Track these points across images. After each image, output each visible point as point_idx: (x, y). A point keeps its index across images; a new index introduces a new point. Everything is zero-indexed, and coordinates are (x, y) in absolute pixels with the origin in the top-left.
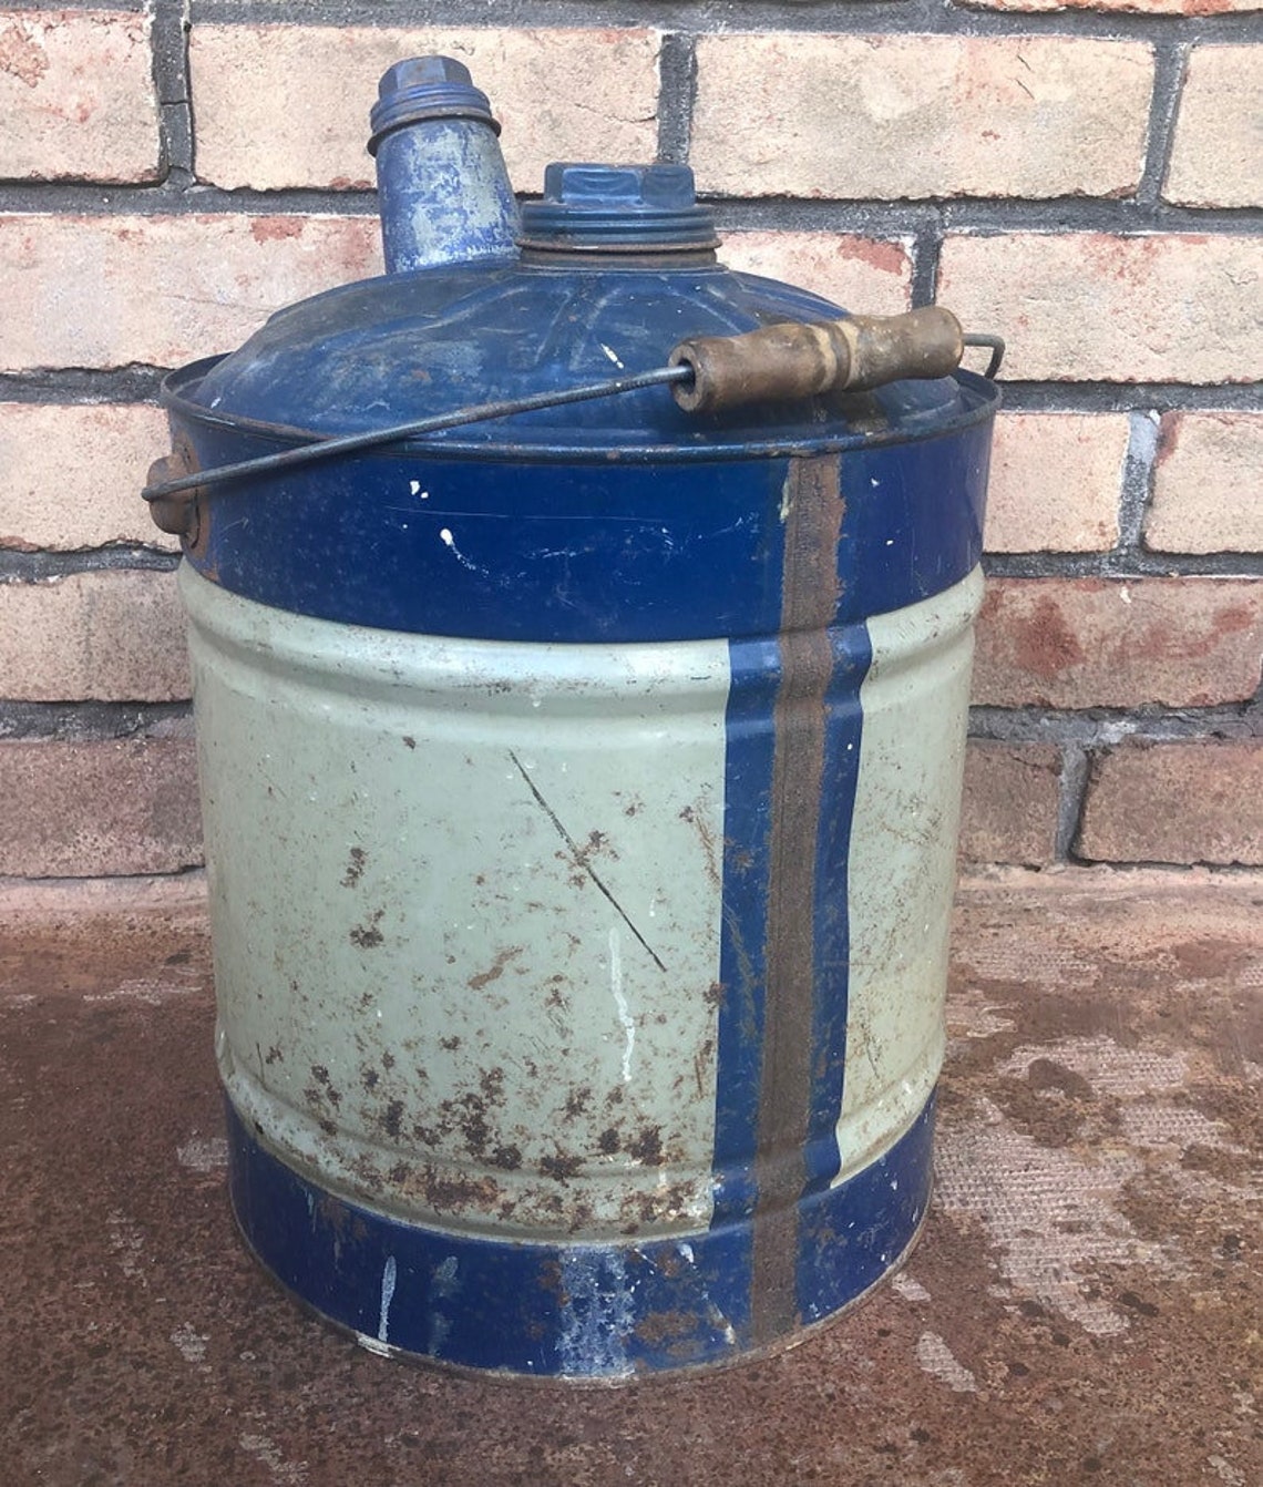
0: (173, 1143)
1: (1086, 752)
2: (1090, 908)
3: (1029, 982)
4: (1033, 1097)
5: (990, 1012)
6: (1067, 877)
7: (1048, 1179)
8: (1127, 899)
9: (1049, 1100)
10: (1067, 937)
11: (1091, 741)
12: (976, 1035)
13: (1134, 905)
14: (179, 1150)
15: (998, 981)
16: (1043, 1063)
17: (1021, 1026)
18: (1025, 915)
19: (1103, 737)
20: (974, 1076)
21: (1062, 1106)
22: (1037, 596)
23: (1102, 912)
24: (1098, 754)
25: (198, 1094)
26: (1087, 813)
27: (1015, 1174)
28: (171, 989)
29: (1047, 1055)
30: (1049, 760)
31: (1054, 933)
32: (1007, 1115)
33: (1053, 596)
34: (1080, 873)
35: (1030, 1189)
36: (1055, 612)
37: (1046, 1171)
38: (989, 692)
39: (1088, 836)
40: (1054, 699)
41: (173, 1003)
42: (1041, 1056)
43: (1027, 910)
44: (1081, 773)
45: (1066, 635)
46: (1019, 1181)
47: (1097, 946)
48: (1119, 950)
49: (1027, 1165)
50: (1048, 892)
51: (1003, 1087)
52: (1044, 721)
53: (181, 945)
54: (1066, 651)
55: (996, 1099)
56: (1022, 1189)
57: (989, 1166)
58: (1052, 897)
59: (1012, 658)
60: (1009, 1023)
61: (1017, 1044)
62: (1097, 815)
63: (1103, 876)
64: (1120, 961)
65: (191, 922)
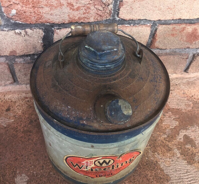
0: (14, 177)
1: (193, 54)
2: (188, 83)
3: (179, 108)
4: (185, 147)
5: (174, 119)
6: (183, 75)
7: (192, 176)
8: (195, 80)
9: (188, 148)
10: (185, 93)
11: (195, 52)
12: (172, 127)
13: (196, 82)
14: (15, 179)
15: (174, 109)
16: (185, 135)
17: (180, 124)
18: (176, 86)
19: (198, 51)
20: (173, 141)
21: (191, 150)
22: (193, 28)
23: (191, 84)
24: (196, 55)
25: (18, 158)
26: (191, 65)
27: (185, 174)
28: (8, 121)
29: (186, 133)
30: (186, 57)
31: (182, 92)
32: (181, 154)
33: (197, 28)
34: (186, 74)
35: (188, 180)
36: (196, 31)
37: (191, 173)
38: (178, 46)
39: (190, 69)
40: (191, 47)
41: (9, 125)
42: (184, 134)
43: (177, 85)
44: (192, 58)
45: (197, 35)
46: (186, 177)
47: (191, 96)
48: (195, 97)
49: (187, 171)
50: (180, 78)
51: (179, 145)
52: (187, 50)
53: (8, 105)
54: (196, 38)
55: (178, 149)
56: (187, 180)
57: (180, 172)
58: (181, 80)
59: (184, 40)
60: (177, 123)
61: (180, 130)
62: (193, 66)
63: (190, 74)
64: (196, 100)
65: (9, 96)
